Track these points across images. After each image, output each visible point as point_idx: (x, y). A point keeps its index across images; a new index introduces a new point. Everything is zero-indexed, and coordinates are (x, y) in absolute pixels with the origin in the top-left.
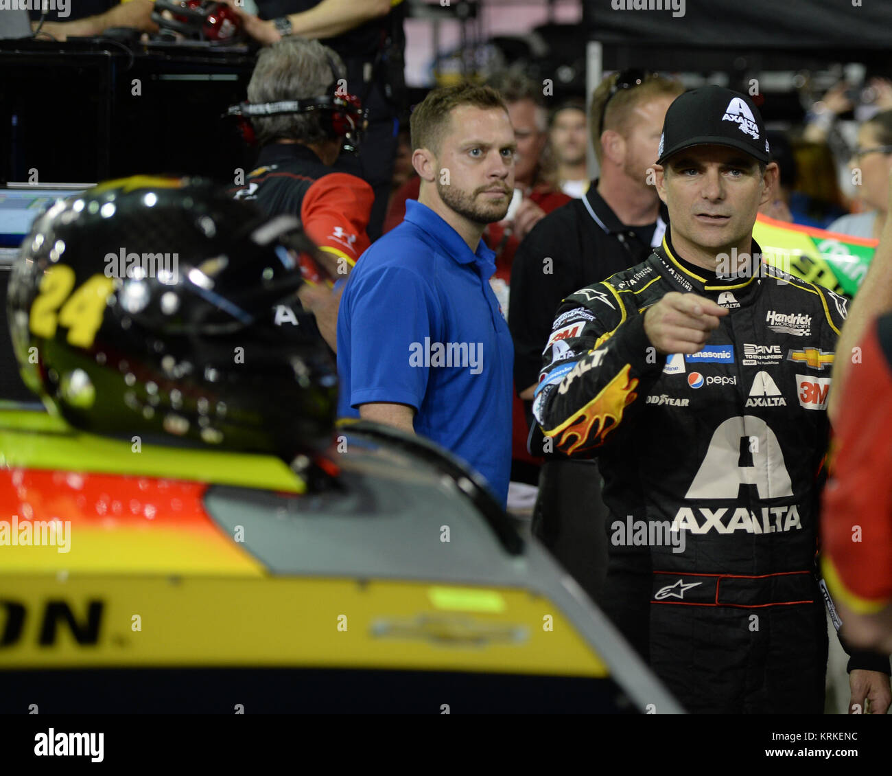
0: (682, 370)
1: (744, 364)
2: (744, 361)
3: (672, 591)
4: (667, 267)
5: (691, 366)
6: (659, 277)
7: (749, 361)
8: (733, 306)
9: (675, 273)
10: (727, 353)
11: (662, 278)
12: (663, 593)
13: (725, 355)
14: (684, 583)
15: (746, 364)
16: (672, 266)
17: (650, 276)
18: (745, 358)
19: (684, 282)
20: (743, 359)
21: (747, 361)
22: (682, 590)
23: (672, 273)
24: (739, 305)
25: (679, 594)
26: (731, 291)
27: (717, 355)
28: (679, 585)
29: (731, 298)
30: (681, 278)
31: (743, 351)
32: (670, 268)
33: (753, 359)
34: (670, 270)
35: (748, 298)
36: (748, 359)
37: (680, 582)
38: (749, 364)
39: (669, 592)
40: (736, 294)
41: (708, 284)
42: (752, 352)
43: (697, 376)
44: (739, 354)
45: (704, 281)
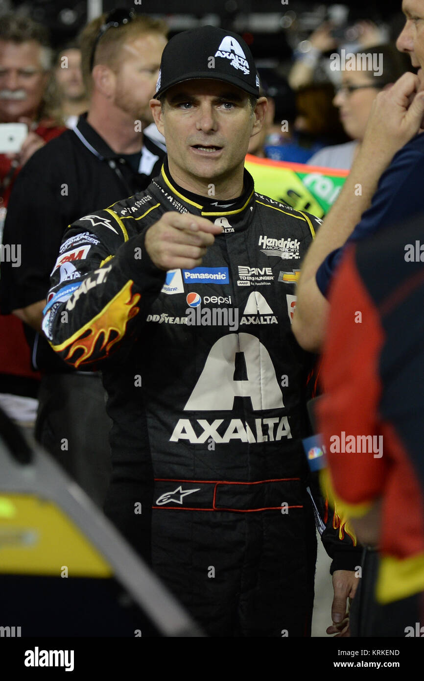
0: (181, 290)
1: (239, 285)
2: (238, 282)
3: (172, 497)
4: (166, 194)
5: (189, 286)
6: (159, 204)
7: (243, 282)
8: (227, 231)
9: (173, 201)
10: (223, 275)
11: (162, 205)
12: (164, 499)
13: (221, 277)
14: (183, 490)
15: (241, 285)
16: (171, 193)
17: (150, 204)
18: (239, 279)
19: (181, 209)
20: (238, 280)
21: (241, 282)
22: (182, 496)
23: (171, 201)
24: (233, 230)
25: (179, 500)
26: (226, 217)
27: (214, 277)
28: (179, 491)
29: (226, 224)
30: (179, 205)
31: (237, 273)
32: (168, 196)
33: (247, 280)
34: (168, 198)
35: (242, 224)
36: (243, 280)
37: (180, 488)
38: (242, 285)
39: (169, 498)
40: (231, 219)
41: (204, 210)
42: (245, 274)
43: (194, 297)
44: (233, 275)
45: (200, 207)
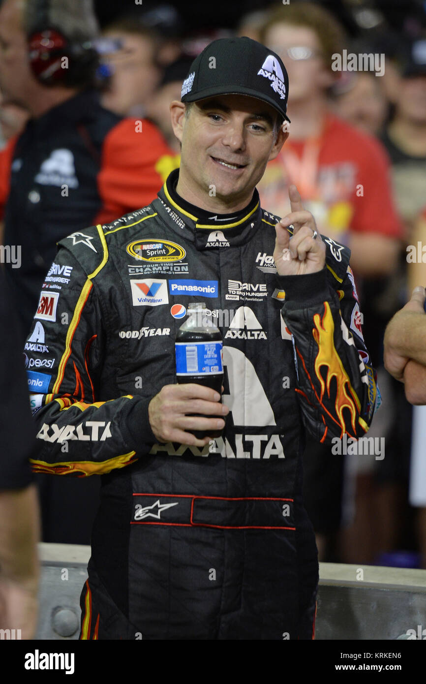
0: (166, 301)
1: (227, 299)
2: (227, 296)
3: (150, 511)
4: (165, 205)
7: (232, 296)
8: (222, 245)
9: (171, 211)
10: (212, 289)
11: (159, 215)
12: (140, 513)
13: (210, 290)
14: (161, 504)
15: (229, 299)
16: (169, 205)
18: (228, 293)
19: (178, 220)
20: (226, 294)
21: (230, 296)
22: (159, 511)
23: (168, 211)
24: (228, 244)
25: (157, 515)
27: (203, 289)
28: (157, 506)
29: (221, 237)
30: (177, 216)
32: (167, 206)
33: (236, 294)
34: (166, 209)
36: (231, 294)
37: (158, 502)
38: (231, 299)
39: (147, 513)
42: (235, 287)
